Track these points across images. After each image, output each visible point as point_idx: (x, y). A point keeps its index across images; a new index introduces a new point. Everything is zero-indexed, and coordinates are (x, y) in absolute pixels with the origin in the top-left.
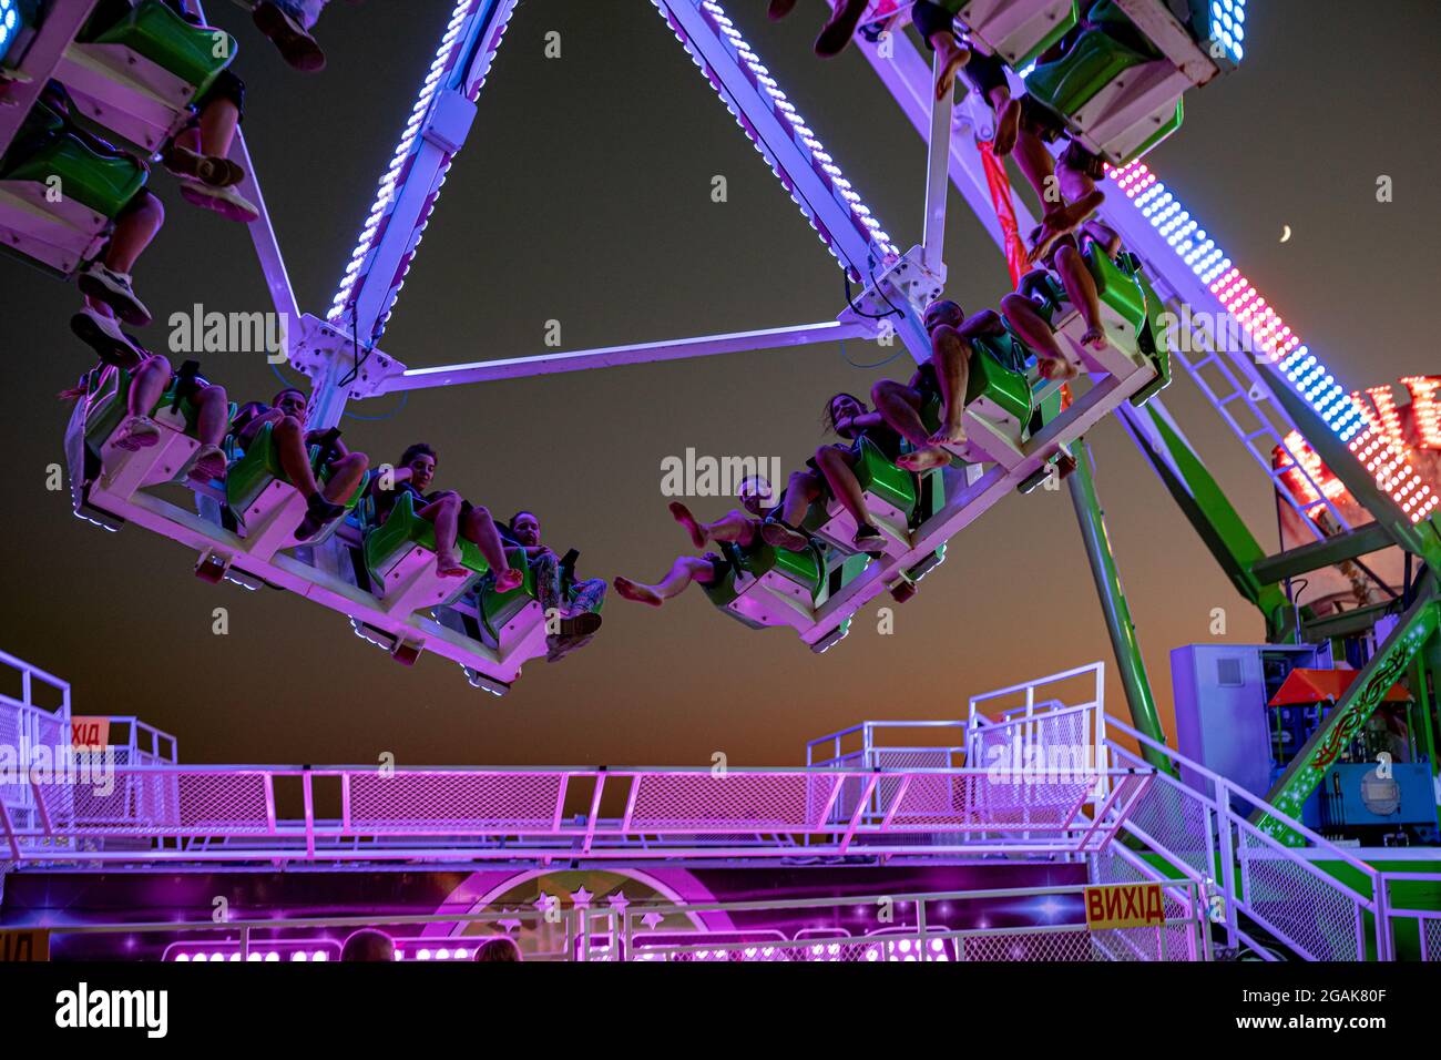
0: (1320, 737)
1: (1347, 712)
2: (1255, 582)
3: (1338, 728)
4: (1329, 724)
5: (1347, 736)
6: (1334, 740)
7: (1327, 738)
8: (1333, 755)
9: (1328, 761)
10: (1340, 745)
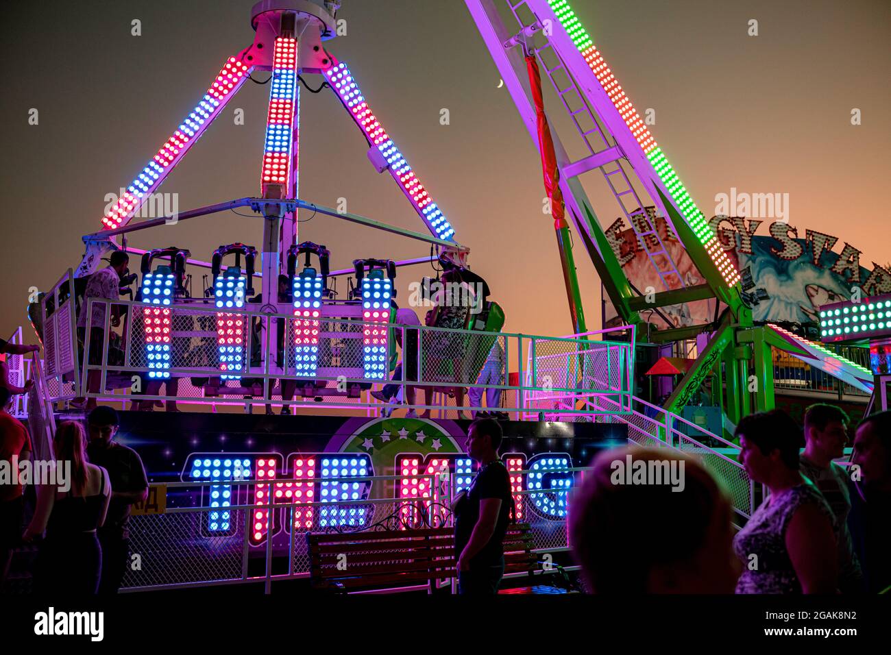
0: (679, 393)
1: (692, 380)
2: (628, 308)
3: (688, 388)
4: (683, 386)
5: (691, 392)
6: (686, 395)
7: (683, 392)
8: (685, 401)
9: (683, 404)
10: (688, 396)
